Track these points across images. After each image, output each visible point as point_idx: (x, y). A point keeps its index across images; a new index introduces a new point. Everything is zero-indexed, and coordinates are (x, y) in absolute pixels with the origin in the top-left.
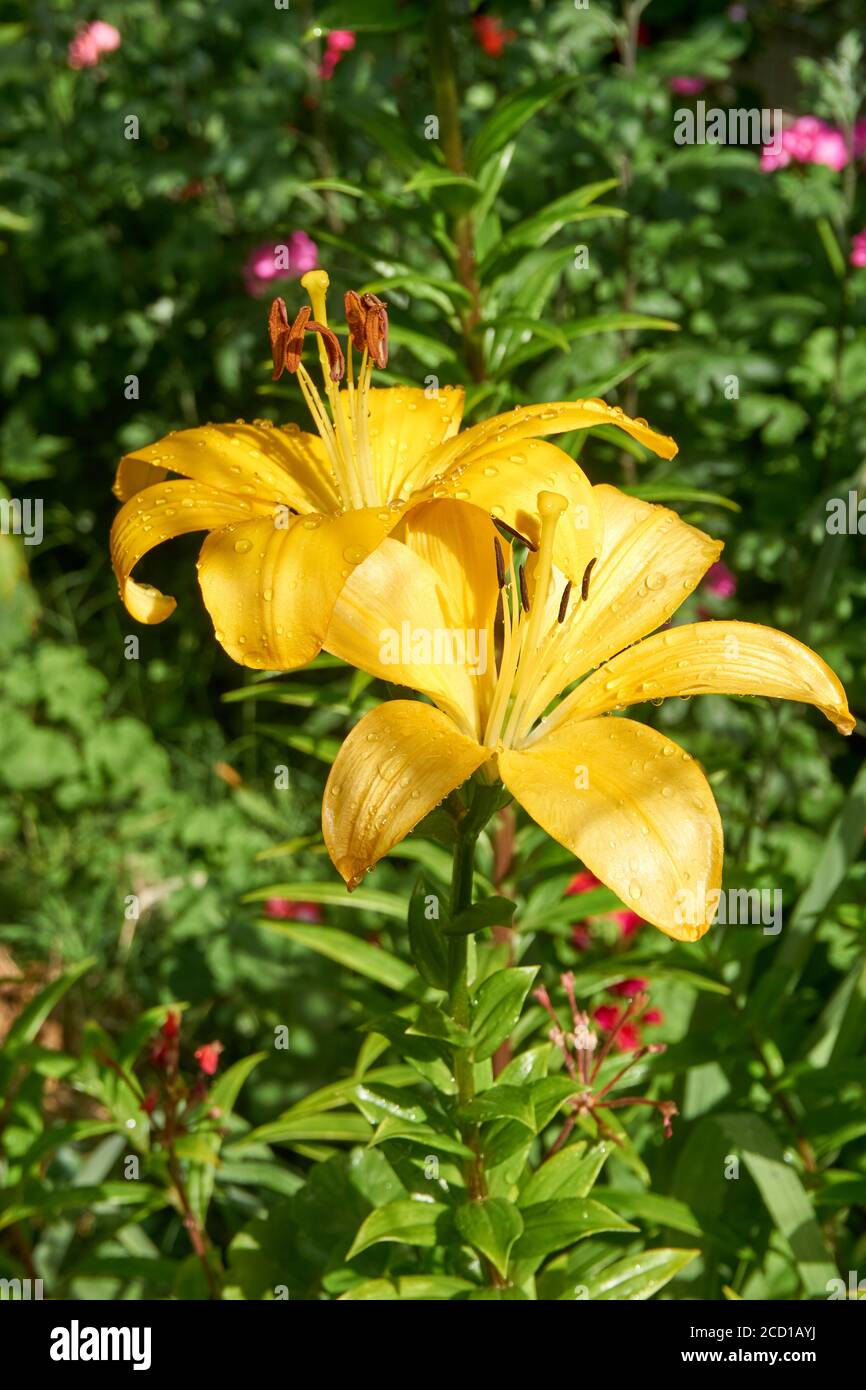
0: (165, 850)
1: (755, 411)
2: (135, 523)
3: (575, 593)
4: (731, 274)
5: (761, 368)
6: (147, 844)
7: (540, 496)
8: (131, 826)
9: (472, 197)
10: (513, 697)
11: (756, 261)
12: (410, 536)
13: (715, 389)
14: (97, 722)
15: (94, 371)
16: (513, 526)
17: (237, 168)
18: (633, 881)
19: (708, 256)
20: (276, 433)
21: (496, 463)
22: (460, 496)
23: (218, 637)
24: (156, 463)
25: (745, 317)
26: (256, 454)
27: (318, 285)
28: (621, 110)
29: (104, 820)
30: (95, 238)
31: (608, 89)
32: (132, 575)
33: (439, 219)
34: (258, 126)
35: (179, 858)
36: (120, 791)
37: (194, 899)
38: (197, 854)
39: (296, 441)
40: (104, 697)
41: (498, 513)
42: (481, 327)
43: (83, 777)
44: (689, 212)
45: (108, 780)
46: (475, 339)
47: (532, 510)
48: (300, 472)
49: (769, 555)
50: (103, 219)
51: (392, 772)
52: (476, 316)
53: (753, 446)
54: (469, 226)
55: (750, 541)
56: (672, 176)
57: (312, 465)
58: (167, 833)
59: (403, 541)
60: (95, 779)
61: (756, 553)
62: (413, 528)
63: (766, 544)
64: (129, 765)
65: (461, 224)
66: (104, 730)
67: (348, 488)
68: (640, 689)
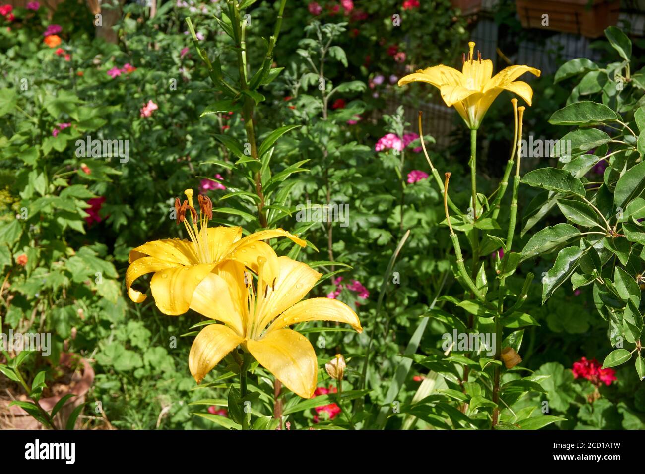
0: (173, 393)
1: (375, 233)
2: (133, 270)
3: (270, 289)
4: (363, 188)
5: (375, 219)
6: (166, 391)
7: (259, 258)
8: (160, 384)
9: (260, 166)
10: (253, 323)
11: (371, 182)
12: (220, 272)
13: (359, 227)
14: (148, 348)
15: (147, 223)
16: (250, 268)
17: (194, 153)
18: (289, 379)
19: (355, 180)
20: (180, 241)
21: (246, 248)
22: (233, 259)
23: (157, 305)
24: (140, 252)
25: (369, 202)
26: (173, 248)
27: (190, 194)
28: (323, 132)
29: (152, 383)
30: (148, 177)
31: (318, 125)
32: (132, 287)
33: (250, 173)
34: (202, 138)
35: (177, 396)
36: (157, 372)
37: (180, 409)
38: (184, 394)
39: (187, 244)
40: (151, 339)
41: (245, 264)
42: (265, 209)
43: (143, 367)
44: (349, 166)
45: (153, 368)
46: (263, 213)
47: (256, 263)
48: (187, 254)
49: (379, 284)
50: (150, 169)
51: (211, 346)
52: (263, 204)
53: (374, 246)
54: (259, 175)
55: (373, 279)
56: (341, 153)
57: (191, 251)
58: (173, 387)
59: (218, 274)
60: (148, 368)
61: (375, 283)
62: (221, 270)
63: (379, 280)
64: (160, 363)
65: (257, 174)
66: (151, 350)
67: (201, 259)
68: (294, 320)
